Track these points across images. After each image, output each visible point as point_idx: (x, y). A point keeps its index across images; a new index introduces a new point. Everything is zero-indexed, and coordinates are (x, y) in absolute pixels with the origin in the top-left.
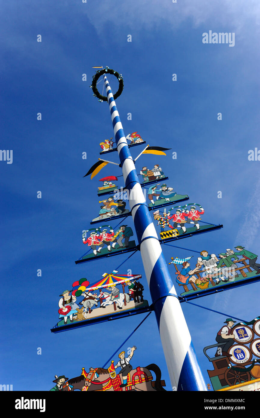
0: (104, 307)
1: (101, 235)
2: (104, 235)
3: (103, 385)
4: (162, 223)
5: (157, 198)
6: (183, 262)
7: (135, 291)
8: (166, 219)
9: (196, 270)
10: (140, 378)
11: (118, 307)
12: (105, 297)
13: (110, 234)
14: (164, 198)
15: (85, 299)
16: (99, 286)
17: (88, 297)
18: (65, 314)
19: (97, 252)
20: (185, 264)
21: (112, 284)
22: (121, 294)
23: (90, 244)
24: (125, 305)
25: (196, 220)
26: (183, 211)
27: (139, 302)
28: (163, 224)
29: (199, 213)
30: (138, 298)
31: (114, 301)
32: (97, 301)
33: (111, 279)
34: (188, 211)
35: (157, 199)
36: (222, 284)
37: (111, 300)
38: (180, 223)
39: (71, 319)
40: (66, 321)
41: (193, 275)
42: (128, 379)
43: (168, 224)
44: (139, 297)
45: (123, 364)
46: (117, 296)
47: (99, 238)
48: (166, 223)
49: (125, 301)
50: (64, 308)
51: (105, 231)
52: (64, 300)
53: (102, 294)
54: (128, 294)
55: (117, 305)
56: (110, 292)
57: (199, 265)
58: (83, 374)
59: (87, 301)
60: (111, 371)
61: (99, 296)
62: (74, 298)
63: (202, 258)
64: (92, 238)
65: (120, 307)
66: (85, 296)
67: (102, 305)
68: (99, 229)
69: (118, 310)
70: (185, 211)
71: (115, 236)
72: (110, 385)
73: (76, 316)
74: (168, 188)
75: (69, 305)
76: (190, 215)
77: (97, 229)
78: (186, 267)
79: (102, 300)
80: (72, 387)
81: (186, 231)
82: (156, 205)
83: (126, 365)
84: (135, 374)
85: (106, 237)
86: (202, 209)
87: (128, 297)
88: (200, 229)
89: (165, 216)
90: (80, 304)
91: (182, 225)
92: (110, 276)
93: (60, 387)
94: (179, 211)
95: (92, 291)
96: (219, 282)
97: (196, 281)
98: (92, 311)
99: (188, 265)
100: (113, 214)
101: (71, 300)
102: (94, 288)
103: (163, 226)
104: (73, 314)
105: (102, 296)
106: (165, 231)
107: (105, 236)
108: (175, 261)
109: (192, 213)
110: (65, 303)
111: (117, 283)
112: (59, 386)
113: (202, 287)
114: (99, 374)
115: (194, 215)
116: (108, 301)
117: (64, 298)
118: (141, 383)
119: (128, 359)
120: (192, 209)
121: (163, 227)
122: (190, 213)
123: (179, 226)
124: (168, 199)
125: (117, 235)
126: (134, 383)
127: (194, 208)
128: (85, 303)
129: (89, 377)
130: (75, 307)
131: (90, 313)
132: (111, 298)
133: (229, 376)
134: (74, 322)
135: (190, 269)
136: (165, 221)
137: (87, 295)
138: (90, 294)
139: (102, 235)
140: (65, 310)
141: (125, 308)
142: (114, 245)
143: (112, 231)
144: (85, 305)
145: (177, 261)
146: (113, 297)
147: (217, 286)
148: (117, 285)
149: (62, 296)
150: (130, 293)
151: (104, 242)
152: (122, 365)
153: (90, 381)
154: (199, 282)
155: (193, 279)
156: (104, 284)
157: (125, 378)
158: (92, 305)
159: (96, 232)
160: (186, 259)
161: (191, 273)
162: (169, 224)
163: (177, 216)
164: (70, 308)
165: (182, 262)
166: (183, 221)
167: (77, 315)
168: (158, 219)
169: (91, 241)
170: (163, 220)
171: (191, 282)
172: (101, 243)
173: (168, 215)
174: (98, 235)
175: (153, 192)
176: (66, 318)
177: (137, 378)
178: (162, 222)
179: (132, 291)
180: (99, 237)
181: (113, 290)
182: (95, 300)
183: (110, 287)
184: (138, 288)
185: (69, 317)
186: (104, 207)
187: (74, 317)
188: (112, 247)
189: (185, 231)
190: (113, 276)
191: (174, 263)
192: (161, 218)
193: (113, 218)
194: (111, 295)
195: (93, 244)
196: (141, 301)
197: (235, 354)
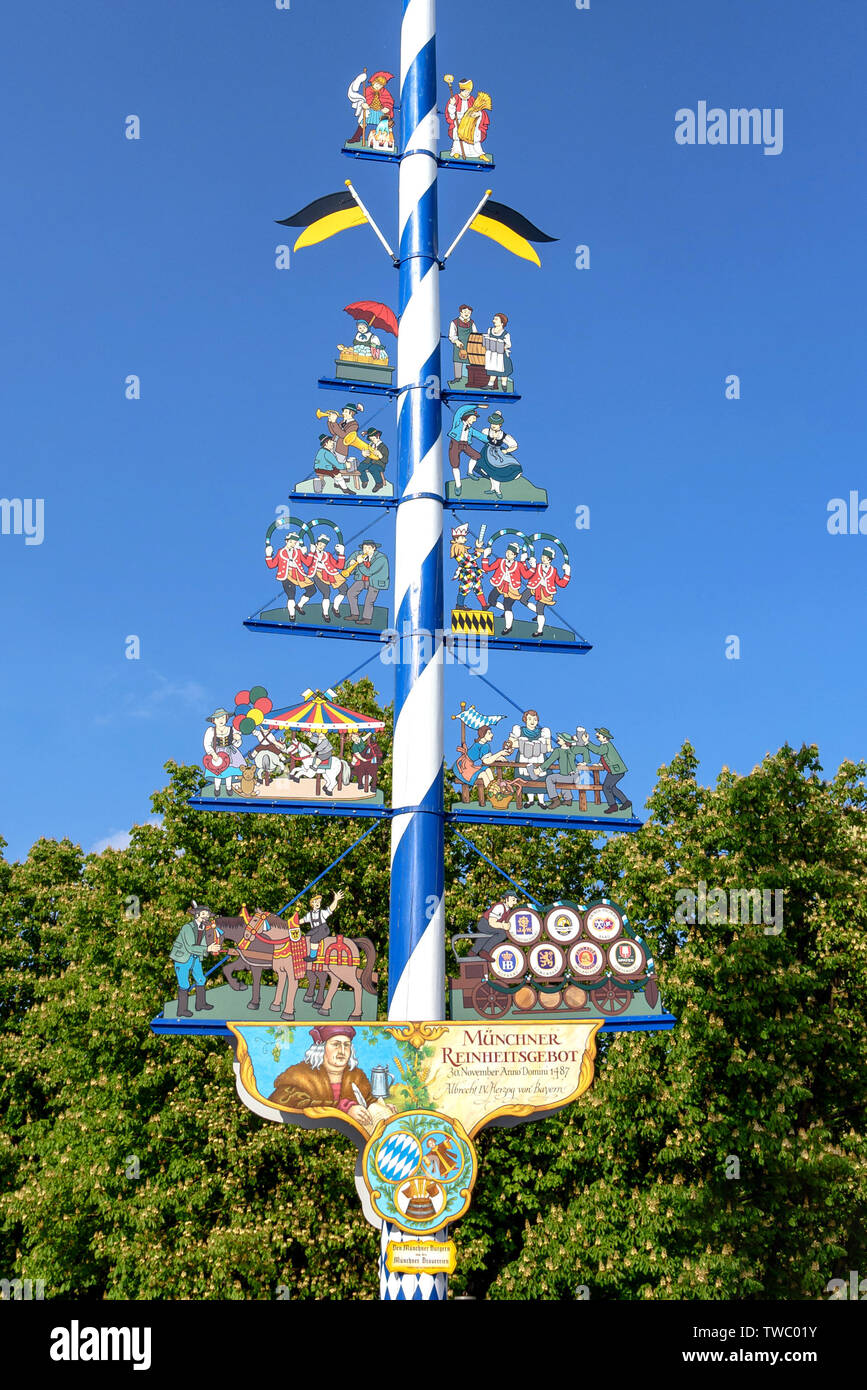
0: (297, 781)
1: (313, 551)
2: (320, 556)
3: (276, 947)
4: (466, 578)
5: (472, 463)
6: (482, 724)
7: (365, 760)
8: (478, 569)
9: (500, 756)
10: (340, 957)
11: (325, 788)
12: (301, 755)
13: (334, 561)
14: (488, 477)
15: (259, 748)
16: (293, 722)
17: (265, 743)
18: (218, 771)
19: (297, 608)
20: (482, 731)
21: (318, 726)
22: (334, 758)
23: (283, 575)
24: (340, 789)
25: (544, 600)
26: (524, 557)
27: (367, 791)
28: (465, 583)
29: (557, 580)
30: (367, 779)
31: (319, 771)
32: (283, 759)
33: (319, 710)
34: (533, 561)
35: (470, 472)
36: (535, 810)
37: (311, 767)
38: (506, 595)
39: (229, 789)
40: (217, 789)
41: (490, 766)
42: (318, 950)
43: (477, 586)
44: (370, 778)
45: (316, 921)
46: (326, 762)
47: (306, 562)
48: (475, 580)
49: (339, 779)
50: (215, 756)
51: (323, 541)
52: (215, 734)
53: (297, 747)
54: (350, 764)
55: (322, 782)
56: (313, 746)
57: (511, 747)
58: (243, 914)
59: (263, 753)
60: (292, 927)
61: (290, 749)
62: (237, 736)
63: (521, 728)
64: (290, 554)
65: (329, 789)
66: (261, 738)
67: (293, 773)
68: (310, 526)
69: (323, 794)
70: (528, 559)
71: (346, 573)
72: (287, 951)
73: (239, 784)
74: (505, 435)
75: (226, 750)
76: (534, 577)
77: (304, 527)
78: (482, 741)
79: (294, 761)
80: (222, 933)
81: (510, 630)
82: (464, 497)
83: (321, 924)
84: (333, 946)
85: (322, 566)
86: (567, 568)
87: (347, 772)
88: (541, 634)
89: (479, 554)
90: (248, 756)
91: (509, 604)
92: (319, 701)
93: (201, 927)
94: (514, 550)
95: (275, 730)
96: (532, 804)
97: (490, 784)
98: (271, 781)
99: (488, 736)
100: (351, 486)
101: (230, 738)
102: (282, 724)
103: (465, 587)
104: (233, 777)
105: (296, 751)
106: (465, 610)
107: (320, 564)
108: (466, 713)
109: (542, 571)
110: (217, 742)
111: (330, 726)
112: (199, 924)
113: (495, 803)
114: (270, 925)
115: (543, 582)
116: (306, 769)
117: (215, 728)
118: (339, 964)
119: (326, 914)
120: (545, 559)
121: (464, 591)
122: (536, 569)
123: (500, 605)
124: (496, 485)
125: (352, 568)
126: (327, 962)
127: (549, 555)
128: (259, 758)
129: (253, 924)
130: (238, 760)
131: (267, 785)
132: (314, 762)
133: (479, 994)
134: (235, 797)
135: (489, 749)
136: (473, 574)
137: (265, 738)
138: (271, 737)
139: (315, 553)
140: (217, 762)
141: (337, 795)
142: (339, 600)
143: (341, 549)
144: (259, 762)
145: (470, 716)
146: (318, 761)
147: (524, 811)
148: (330, 733)
149: (211, 720)
150: (353, 764)
151: (315, 579)
152: (313, 921)
153: (254, 932)
154: (495, 790)
155: (487, 776)
156: (302, 720)
157: (315, 946)
158: (272, 767)
159: (302, 534)
160: (490, 718)
161: (489, 759)
162: (482, 587)
163: (505, 566)
164: (226, 759)
165: (479, 723)
166: (514, 593)
167: (240, 781)
168: (460, 558)
169: (285, 564)
170: (469, 565)
171: (480, 782)
172: (308, 582)
173: (487, 552)
174: (304, 550)
175: (464, 437)
176: (218, 782)
177: (334, 952)
178: (467, 573)
179: (359, 759)
180: (306, 556)
181: (320, 741)
182: (281, 755)
183: (315, 734)
184: (370, 756)
185: (223, 782)
186: (330, 445)
187: (234, 785)
188: (331, 608)
189: (508, 626)
190: (326, 705)
191: (463, 719)
192: (466, 556)
193: (350, 499)
194: (314, 754)
195: (290, 579)
196: (372, 791)
197: (501, 959)
